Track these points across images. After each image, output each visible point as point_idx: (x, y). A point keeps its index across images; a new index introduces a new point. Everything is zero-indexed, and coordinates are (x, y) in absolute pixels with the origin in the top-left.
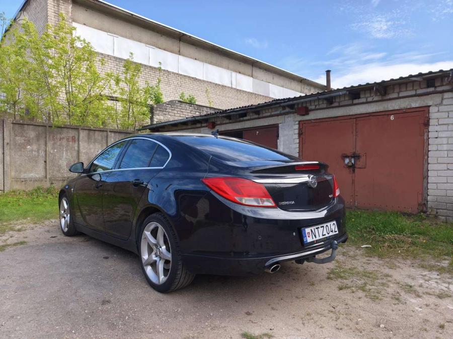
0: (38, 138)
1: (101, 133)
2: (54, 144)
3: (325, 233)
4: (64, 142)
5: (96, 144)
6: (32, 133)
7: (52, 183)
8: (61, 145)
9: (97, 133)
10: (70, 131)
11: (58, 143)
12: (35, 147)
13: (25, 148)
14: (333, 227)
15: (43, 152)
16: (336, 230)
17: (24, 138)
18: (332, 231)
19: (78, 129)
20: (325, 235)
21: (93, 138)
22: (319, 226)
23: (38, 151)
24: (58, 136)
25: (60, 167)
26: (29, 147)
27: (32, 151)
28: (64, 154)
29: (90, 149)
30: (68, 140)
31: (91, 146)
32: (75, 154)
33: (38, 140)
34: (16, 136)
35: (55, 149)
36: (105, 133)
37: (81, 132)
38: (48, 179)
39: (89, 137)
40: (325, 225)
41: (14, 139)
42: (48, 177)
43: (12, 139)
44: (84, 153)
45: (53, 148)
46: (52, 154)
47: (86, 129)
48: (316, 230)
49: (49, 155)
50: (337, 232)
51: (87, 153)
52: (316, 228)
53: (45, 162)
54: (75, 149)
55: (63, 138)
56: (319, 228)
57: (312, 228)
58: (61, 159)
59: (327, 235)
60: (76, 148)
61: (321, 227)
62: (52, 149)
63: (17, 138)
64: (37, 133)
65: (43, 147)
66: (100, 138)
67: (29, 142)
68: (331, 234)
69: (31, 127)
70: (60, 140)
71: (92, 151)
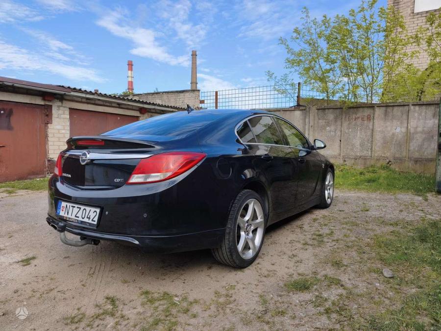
0: (336, 119)
1: (401, 108)
2: (349, 124)
3: (79, 215)
4: (359, 122)
5: (394, 120)
6: (331, 116)
7: (345, 161)
8: (356, 125)
9: (396, 109)
10: (366, 110)
11: (353, 123)
12: (333, 128)
13: (325, 129)
14: (92, 215)
15: (339, 132)
16: (96, 219)
17: (324, 121)
18: (89, 218)
19: (374, 107)
20: (78, 217)
21: (390, 114)
22: (76, 206)
23: (335, 132)
24: (354, 116)
25: (353, 145)
26: (328, 128)
27: (330, 131)
28: (359, 133)
29: (386, 127)
30: (363, 119)
31: (388, 123)
32: (369, 133)
33: (336, 121)
34: (319, 119)
35: (350, 129)
36: (406, 108)
37: (377, 109)
38: (341, 157)
39: (386, 114)
40: (83, 207)
41: (318, 123)
42: (342, 154)
43: (316, 122)
44: (380, 131)
45: (349, 128)
46: (347, 133)
47: (383, 106)
48: (71, 208)
49: (344, 135)
50: (95, 223)
51: (382, 132)
52: (72, 206)
53: (340, 141)
54: (369, 128)
55: (359, 118)
56: (75, 207)
57: (68, 204)
58: (355, 138)
59: (80, 219)
60: (371, 127)
61: (78, 208)
62: (347, 129)
63: (320, 121)
64: (335, 115)
65: (339, 127)
66: (399, 114)
67: (328, 124)
68: (86, 220)
69: (331, 110)
70: (355, 120)
71: (389, 129)
